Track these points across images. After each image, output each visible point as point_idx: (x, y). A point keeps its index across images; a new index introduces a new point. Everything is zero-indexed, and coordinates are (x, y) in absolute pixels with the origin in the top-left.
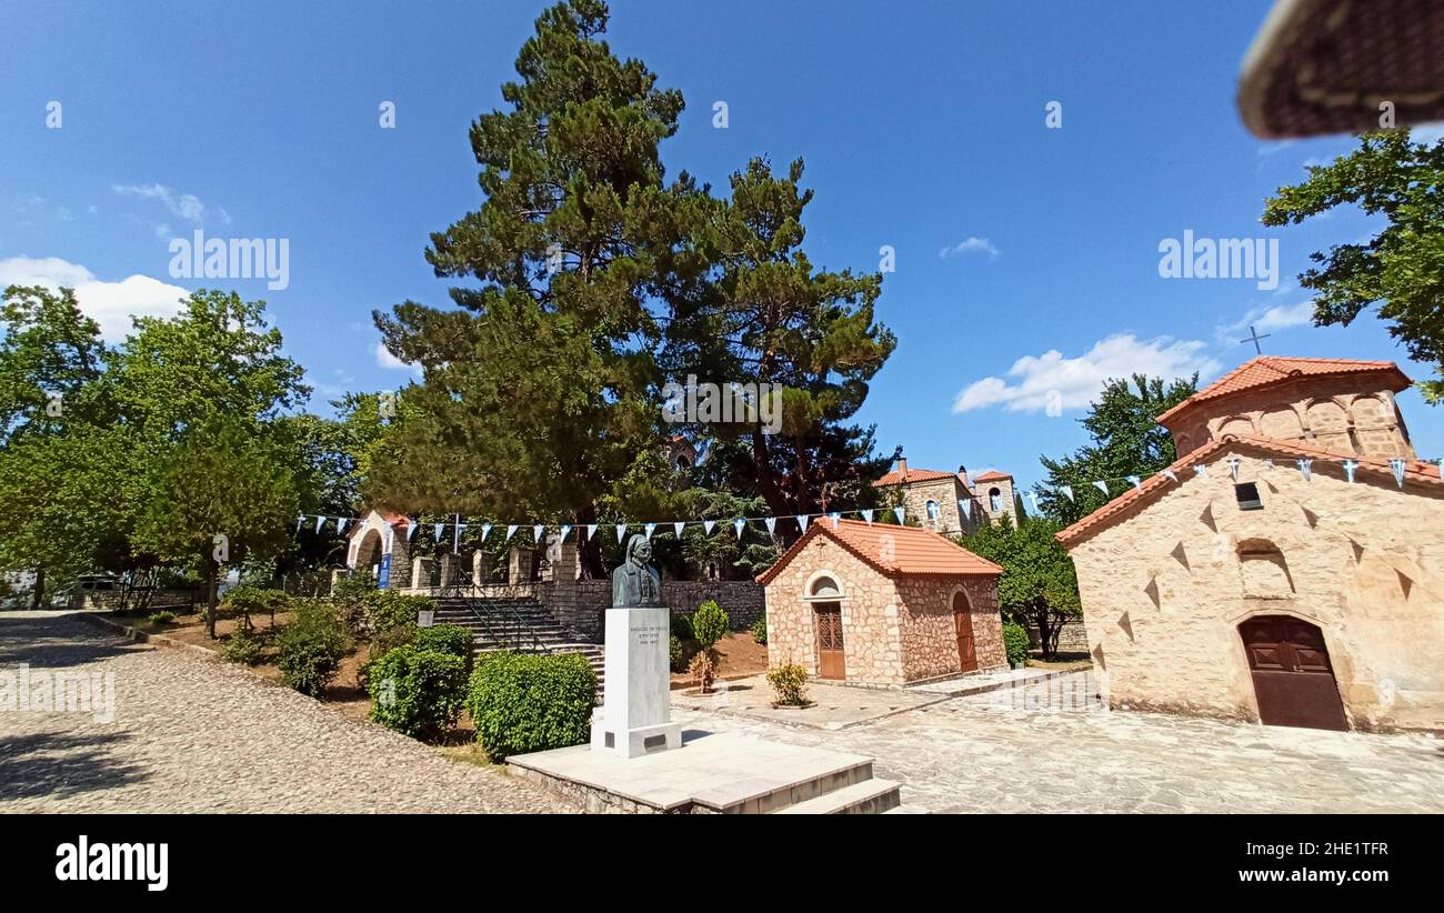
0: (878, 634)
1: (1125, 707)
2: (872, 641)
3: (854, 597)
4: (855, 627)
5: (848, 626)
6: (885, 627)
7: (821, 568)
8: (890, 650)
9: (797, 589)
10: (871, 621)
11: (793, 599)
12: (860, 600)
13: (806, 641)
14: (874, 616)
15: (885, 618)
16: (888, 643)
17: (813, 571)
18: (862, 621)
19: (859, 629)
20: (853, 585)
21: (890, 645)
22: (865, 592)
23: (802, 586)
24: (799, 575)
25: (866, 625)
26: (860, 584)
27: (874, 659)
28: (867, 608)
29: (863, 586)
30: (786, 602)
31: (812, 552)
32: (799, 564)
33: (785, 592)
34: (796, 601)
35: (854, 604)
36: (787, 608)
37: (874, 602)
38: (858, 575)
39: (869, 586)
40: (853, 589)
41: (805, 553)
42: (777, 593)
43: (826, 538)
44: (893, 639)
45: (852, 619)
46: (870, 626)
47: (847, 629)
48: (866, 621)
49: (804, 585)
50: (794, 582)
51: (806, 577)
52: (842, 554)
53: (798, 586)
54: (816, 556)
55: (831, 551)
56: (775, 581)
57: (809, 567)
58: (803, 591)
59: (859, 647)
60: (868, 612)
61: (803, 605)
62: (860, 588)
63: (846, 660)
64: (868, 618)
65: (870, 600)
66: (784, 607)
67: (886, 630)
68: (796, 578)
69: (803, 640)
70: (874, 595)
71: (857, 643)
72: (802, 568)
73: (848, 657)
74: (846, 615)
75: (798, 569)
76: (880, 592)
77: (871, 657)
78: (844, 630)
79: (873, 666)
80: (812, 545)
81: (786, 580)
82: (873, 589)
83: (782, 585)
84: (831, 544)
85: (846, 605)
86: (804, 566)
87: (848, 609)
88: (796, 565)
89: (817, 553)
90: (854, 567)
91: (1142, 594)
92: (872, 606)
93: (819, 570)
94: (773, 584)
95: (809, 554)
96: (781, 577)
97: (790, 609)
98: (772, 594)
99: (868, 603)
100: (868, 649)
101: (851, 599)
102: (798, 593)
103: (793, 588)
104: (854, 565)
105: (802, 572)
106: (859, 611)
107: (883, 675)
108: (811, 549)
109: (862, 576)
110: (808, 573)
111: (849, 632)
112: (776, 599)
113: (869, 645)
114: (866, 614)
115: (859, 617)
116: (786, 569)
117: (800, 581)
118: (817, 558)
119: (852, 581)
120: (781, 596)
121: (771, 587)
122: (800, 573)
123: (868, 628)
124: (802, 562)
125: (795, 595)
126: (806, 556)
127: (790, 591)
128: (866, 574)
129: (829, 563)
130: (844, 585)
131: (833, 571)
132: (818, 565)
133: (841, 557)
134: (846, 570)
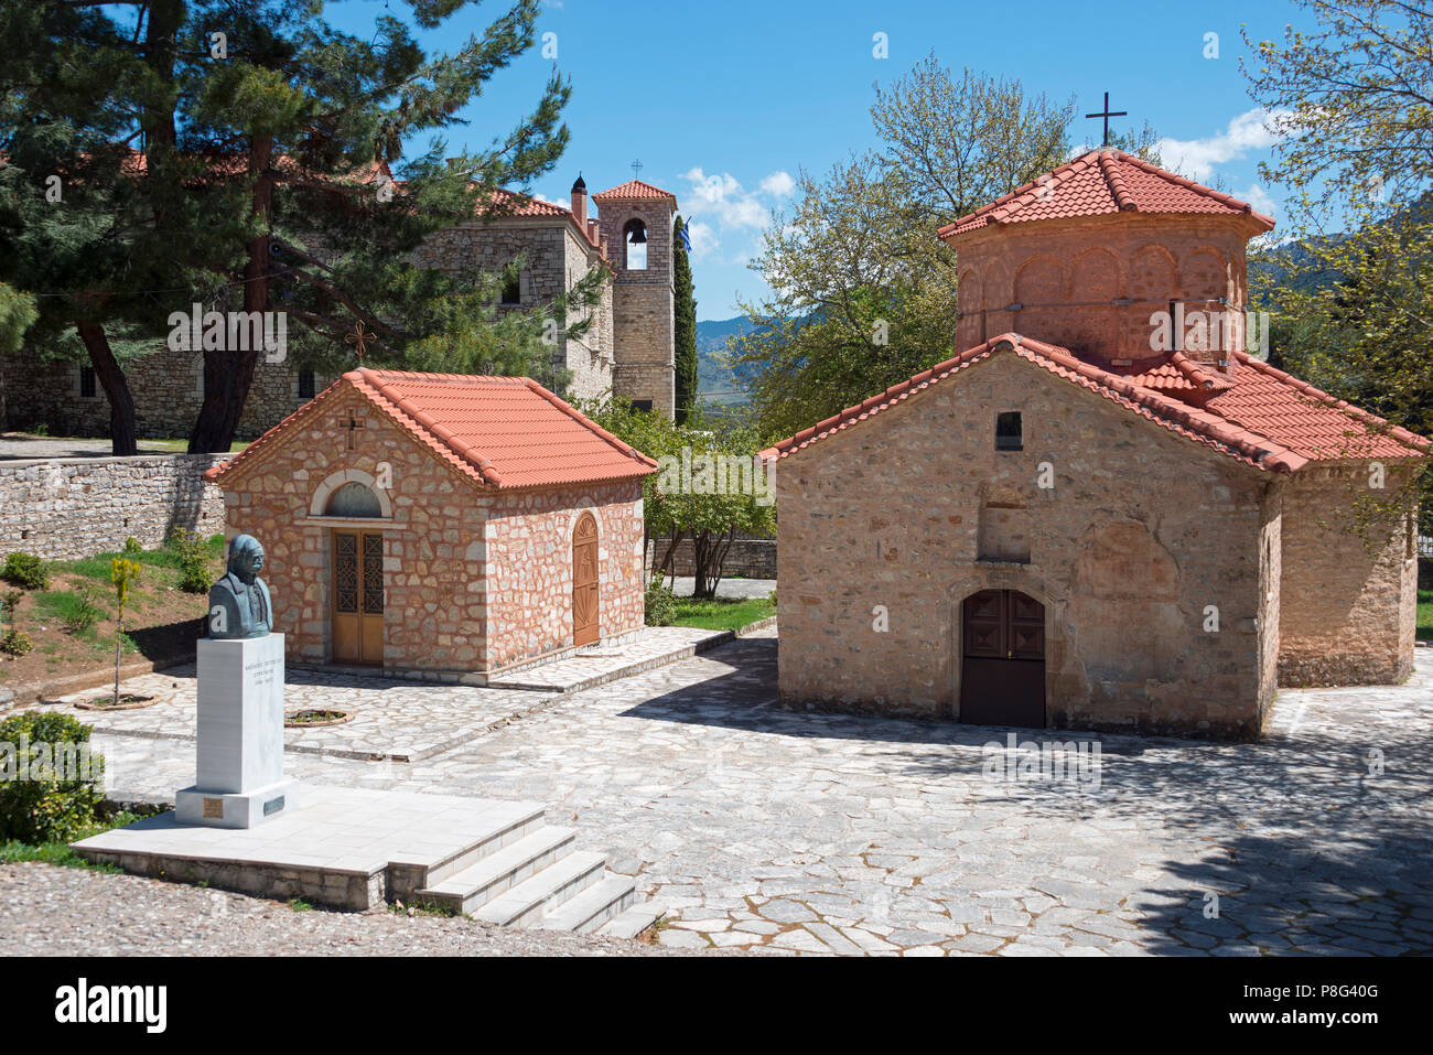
0: (449, 591)
1: (809, 706)
2: (438, 602)
3: (410, 523)
4: (408, 576)
5: (394, 574)
6: (464, 578)
7: (347, 466)
8: (470, 618)
9: (297, 502)
10: (436, 568)
11: (285, 519)
12: (421, 530)
13: (309, 596)
14: (447, 562)
15: (466, 563)
16: (467, 606)
17: (332, 469)
18: (422, 566)
19: (415, 580)
20: (409, 502)
21: (470, 610)
22: (431, 516)
23: (306, 497)
24: (301, 475)
25: (430, 574)
26: (424, 502)
27: (439, 633)
28: (434, 545)
29: (429, 505)
30: (270, 524)
31: (331, 434)
32: (301, 456)
33: (267, 504)
34: (291, 524)
35: (410, 536)
36: (271, 533)
37: (447, 535)
38: (421, 484)
39: (441, 508)
40: (410, 509)
41: (316, 435)
42: (251, 505)
43: (363, 412)
44: (476, 600)
45: (402, 562)
46: (436, 575)
47: (393, 580)
48: (429, 567)
49: (311, 495)
50: (290, 488)
51: (316, 480)
52: (393, 444)
53: (296, 494)
54: (339, 443)
55: (371, 437)
56: (248, 481)
57: (324, 463)
58: (308, 506)
59: (413, 610)
60: (435, 553)
61: (307, 531)
62: (423, 508)
63: (386, 632)
64: (433, 561)
65: (441, 531)
66: (265, 531)
67: (466, 585)
68: (293, 481)
69: (302, 594)
70: (449, 523)
71: (409, 605)
72: (309, 463)
73: (390, 626)
74: (391, 555)
75: (299, 465)
76: (459, 519)
77: (433, 628)
78: (387, 580)
79: (436, 644)
80: (333, 421)
81: (272, 483)
82: (447, 511)
83: (264, 492)
84: (372, 424)
85: (396, 540)
86: (313, 458)
87: (397, 548)
88: (296, 456)
89: (342, 438)
90: (415, 471)
91: (859, 553)
92: (443, 542)
93: (344, 468)
94: (243, 488)
95: (326, 437)
96: (262, 476)
97: (276, 537)
98: (240, 506)
99: (435, 536)
100: (429, 614)
101: (404, 527)
102: (298, 508)
103: (286, 500)
104: (415, 466)
105: (308, 470)
106: (417, 549)
107: (452, 658)
108: (330, 428)
109: (429, 488)
110: (320, 473)
111: (395, 585)
112: (247, 516)
113: (431, 607)
114: (430, 554)
115: (417, 559)
116: (274, 462)
117: (303, 487)
118: (341, 448)
119: (408, 495)
120: (260, 512)
121: (239, 493)
122: (303, 471)
123: (434, 579)
124: (308, 451)
125: (292, 512)
126: (318, 441)
127: (278, 503)
128: (438, 485)
129: (366, 458)
130: (392, 500)
131: (373, 474)
132: (342, 461)
133: (390, 449)
134: (397, 474)
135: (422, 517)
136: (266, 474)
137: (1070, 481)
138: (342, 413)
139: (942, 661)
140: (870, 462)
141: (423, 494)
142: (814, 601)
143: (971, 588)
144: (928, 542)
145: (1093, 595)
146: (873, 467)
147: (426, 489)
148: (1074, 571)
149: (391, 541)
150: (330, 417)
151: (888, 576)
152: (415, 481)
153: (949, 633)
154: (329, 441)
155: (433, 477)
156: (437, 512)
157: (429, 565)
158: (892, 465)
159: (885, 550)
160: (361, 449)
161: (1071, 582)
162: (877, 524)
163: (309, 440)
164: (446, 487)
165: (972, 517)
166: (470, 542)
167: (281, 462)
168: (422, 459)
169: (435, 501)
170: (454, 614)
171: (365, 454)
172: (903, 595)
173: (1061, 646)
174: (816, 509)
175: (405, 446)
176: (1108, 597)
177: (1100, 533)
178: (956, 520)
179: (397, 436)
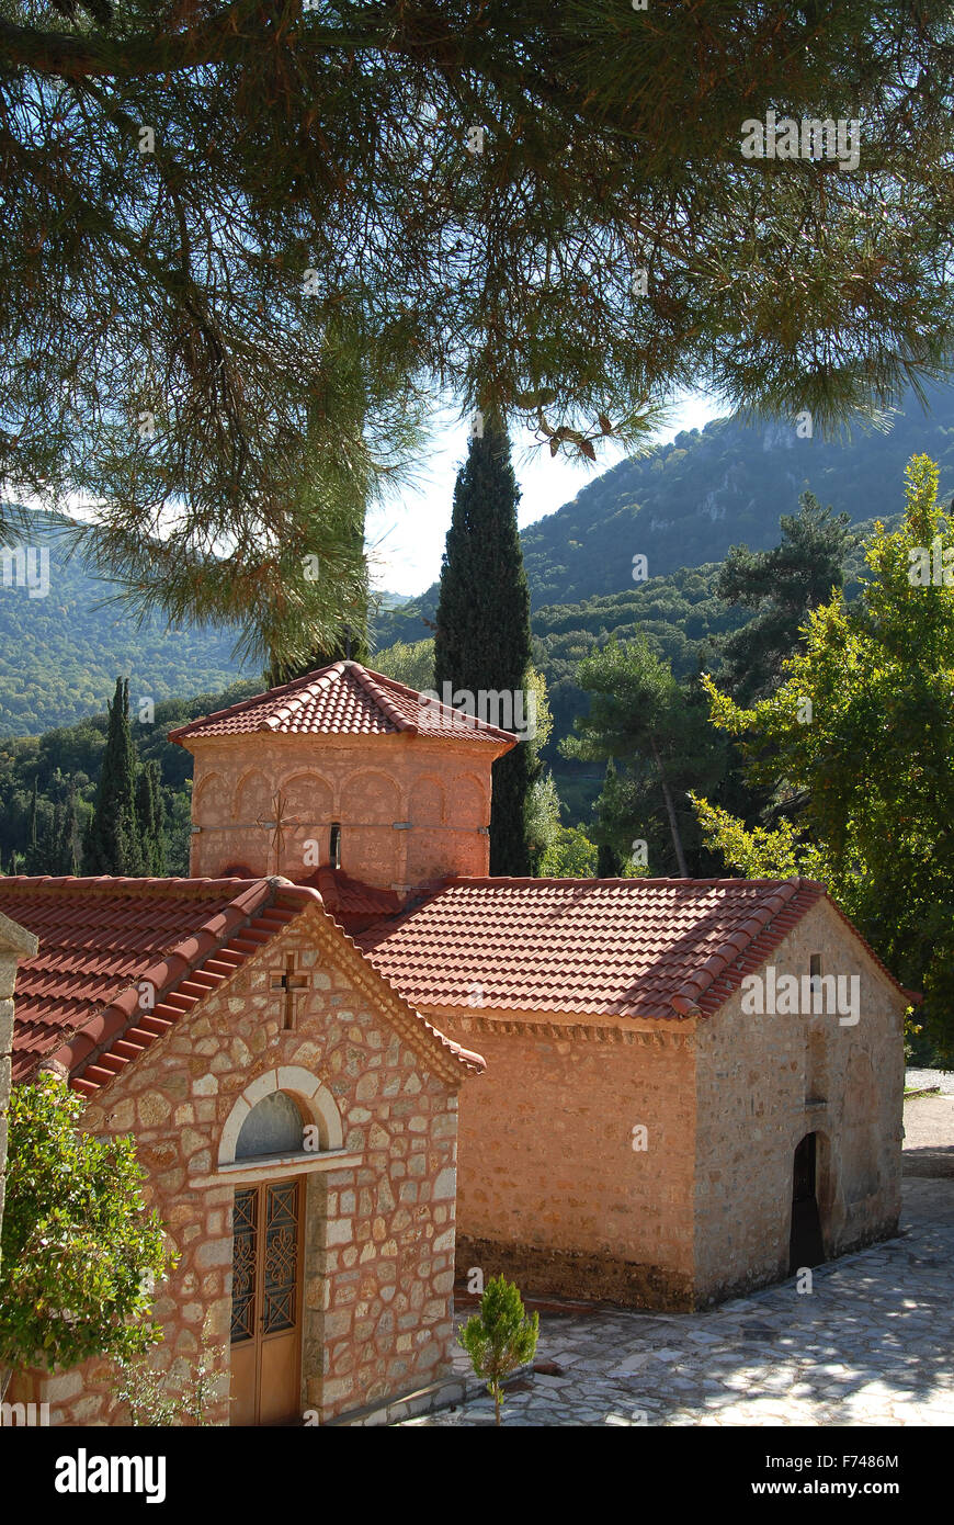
0: (409, 1259)
2: (397, 1281)
3: (367, 1154)
4: (361, 1247)
5: (341, 1249)
6: (430, 1231)
7: (279, 1059)
8: (437, 1295)
9: (195, 1141)
10: (397, 1225)
11: (172, 1180)
12: (381, 1163)
13: (207, 1329)
14: (410, 1209)
15: (432, 1206)
16: (431, 1277)
17: (255, 1071)
18: (380, 1226)
19: (369, 1253)
20: (366, 1116)
21: (436, 1282)
22: (392, 1137)
23: (211, 1129)
24: (205, 1086)
25: (389, 1237)
26: (385, 1114)
27: (397, 1333)
28: (395, 1186)
29: (391, 1117)
31: (259, 1001)
32: (208, 1047)
34: (184, 1189)
35: (366, 1176)
37: (413, 1165)
38: (382, 1082)
39: (405, 1120)
40: (366, 1128)
41: (236, 1005)
43: (308, 959)
44: (444, 1262)
45: (354, 1226)
46: (397, 1237)
47: (339, 1261)
48: (388, 1226)
49: (220, 1124)
50: (185, 1115)
51: (230, 1094)
52: (348, 1016)
53: (196, 1126)
54: (271, 1018)
55: (318, 1004)
56: (109, 1110)
57: (245, 1060)
58: (214, 1148)
59: (365, 1306)
60: (396, 1198)
61: (211, 1198)
62: (384, 1124)
63: (328, 1356)
64: (393, 1213)
65: (404, 1160)
67: (431, 1242)
68: (190, 1098)
69: (197, 1328)
70: (415, 1143)
71: (360, 1296)
72: (220, 1062)
73: (334, 1345)
74: (338, 1216)
75: (200, 1065)
76: (427, 1135)
77: (392, 1327)
78: (331, 1262)
79: (394, 1352)
80: (263, 977)
81: (152, 1109)
82: (412, 1126)
83: (137, 1129)
84: (322, 980)
85: (347, 1187)
86: (228, 1050)
87: (347, 1200)
88: (198, 1049)
89: (275, 1008)
90: (376, 1061)
91: (742, 1112)
92: (406, 1177)
93: (276, 1066)
95: (250, 1008)
96: (135, 1095)
99: (398, 1170)
100: (386, 1305)
101: (358, 1161)
102: (196, 1153)
103: (177, 1140)
104: (376, 1052)
105: (218, 1075)
106: (374, 1196)
107: (413, 1370)
108: (257, 992)
109: (390, 1090)
110: (240, 1079)
111: (341, 1267)
113: (388, 1293)
114: (392, 1203)
115: (373, 1216)
116: (157, 1063)
117: (207, 1111)
118: (273, 1028)
119: (364, 1105)
122: (210, 1076)
123: (393, 1245)
124: (220, 1038)
125: (184, 1164)
126: (238, 1017)
127: (162, 1149)
128: (404, 1082)
129: (308, 1045)
130: (344, 1117)
131: (318, 1072)
132: (273, 1051)
133: (345, 1025)
134: (352, 1070)
135: (383, 1139)
136: (143, 1091)
138: (277, 963)
141: (384, 1100)
142: (717, 1175)
143: (801, 1133)
144: (781, 1092)
145: (849, 1124)
147: (387, 1091)
148: (843, 1103)
149: (340, 1190)
150: (259, 969)
151: (758, 1134)
152: (373, 1078)
153: (789, 1185)
154: (254, 1017)
155: (398, 1069)
156: (401, 1128)
157: (389, 1218)
159: (757, 1105)
160: (304, 1027)
161: (842, 1116)
162: (752, 1079)
163: (223, 1015)
164: (413, 1084)
165: (802, 1061)
166: (440, 1170)
167: (170, 1062)
168: (385, 1040)
169: (398, 1111)
170: (418, 1293)
171: (308, 1037)
172: (766, 1153)
173: (835, 1179)
175: (365, 1018)
176: (855, 1125)
178: (794, 1066)
179: (355, 1001)
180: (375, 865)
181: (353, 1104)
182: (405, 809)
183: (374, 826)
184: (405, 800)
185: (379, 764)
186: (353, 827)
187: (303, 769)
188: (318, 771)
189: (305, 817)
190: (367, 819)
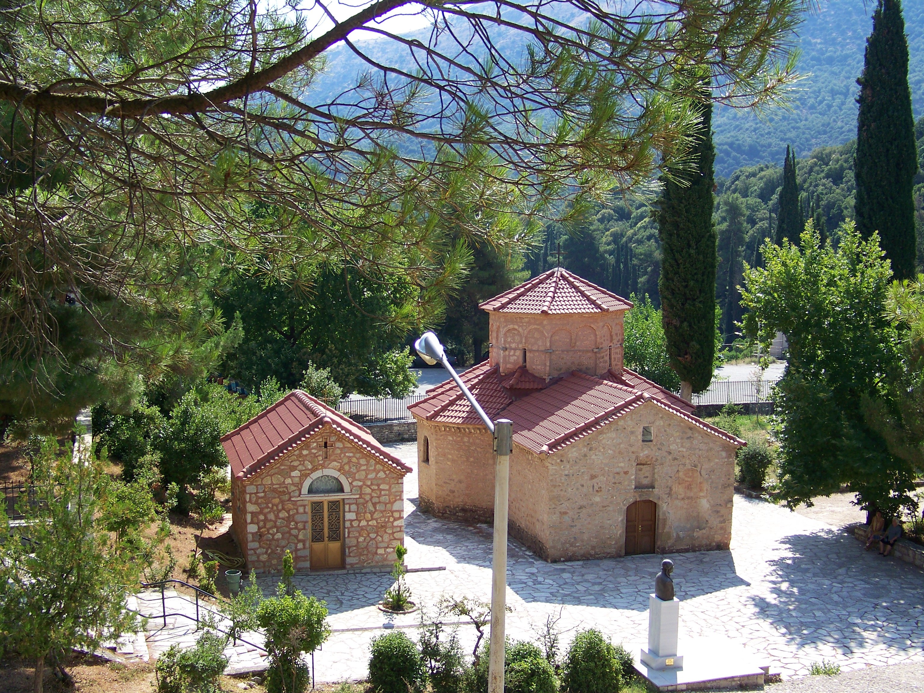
0: (383, 527)
1: (562, 559)
2: (377, 532)
3: (361, 494)
4: (360, 521)
5: (352, 521)
6: (391, 519)
7: (323, 467)
8: (395, 539)
9: (293, 488)
10: (376, 516)
11: (287, 497)
12: (368, 497)
13: (301, 537)
14: (382, 512)
15: (392, 512)
16: (393, 533)
17: (314, 470)
18: (368, 516)
19: (363, 523)
20: (360, 483)
21: (395, 535)
22: (373, 490)
23: (298, 485)
24: (295, 473)
25: (372, 519)
26: (369, 483)
27: (377, 548)
28: (374, 505)
29: (372, 484)
30: (277, 501)
31: (314, 451)
32: (296, 463)
33: (274, 490)
34: (289, 500)
35: (361, 501)
36: (277, 506)
37: (382, 499)
38: (367, 475)
39: (378, 485)
40: (361, 487)
41: (305, 452)
42: (264, 492)
43: (333, 439)
44: (398, 529)
45: (356, 515)
46: (376, 520)
47: (351, 524)
48: (372, 516)
49: (302, 484)
50: (288, 481)
51: (304, 476)
52: (351, 455)
53: (293, 484)
54: (319, 456)
55: (338, 451)
56: (262, 479)
57: (310, 467)
58: (300, 490)
59: (363, 538)
60: (375, 508)
61: (299, 503)
62: (368, 486)
63: (347, 550)
64: (374, 512)
65: (379, 497)
66: (273, 505)
67: (392, 523)
68: (290, 477)
69: (296, 537)
70: (383, 492)
71: (360, 535)
72: (300, 467)
73: (349, 548)
74: (350, 511)
75: (294, 468)
76: (389, 490)
77: (374, 546)
78: (348, 524)
79: (376, 553)
80: (315, 444)
81: (277, 479)
82: (382, 487)
83: (272, 484)
84: (339, 445)
85: (353, 504)
86: (303, 464)
87: (354, 507)
88: (293, 464)
89: (321, 453)
90: (364, 468)
91: (585, 490)
92: (379, 502)
93: (322, 469)
94: (259, 483)
95: (311, 453)
96: (271, 476)
97: (280, 507)
98: (257, 493)
99: (375, 500)
100: (372, 539)
101: (358, 496)
102: (293, 491)
103: (287, 488)
104: (364, 465)
105: (300, 471)
106: (365, 507)
107: (385, 559)
108: (313, 448)
109: (371, 476)
110: (308, 472)
111: (352, 526)
112: (262, 498)
113: (373, 536)
114: (373, 510)
115: (365, 512)
116: (278, 467)
117: (297, 480)
118: (320, 458)
119: (359, 480)
120: (269, 495)
121: (257, 486)
122: (297, 471)
123: (375, 522)
124: (300, 461)
125: (290, 493)
126: (306, 455)
127: (281, 490)
128: (377, 474)
129: (335, 463)
130: (351, 484)
131: (339, 470)
132: (321, 465)
133: (349, 457)
134: (354, 470)
135: (368, 490)
136: (274, 474)
137: (670, 453)
138: (320, 440)
139: (619, 532)
140: (590, 450)
141: (368, 479)
142: (565, 513)
143: (632, 500)
144: (615, 483)
145: (677, 498)
146: (591, 452)
147: (369, 476)
148: (671, 489)
149: (350, 504)
150: (313, 442)
151: (597, 499)
152: (364, 473)
153: (622, 520)
154: (313, 455)
155: (375, 470)
156: (376, 488)
157: (372, 514)
158: (600, 451)
159: (596, 488)
160: (332, 458)
161: (669, 494)
162: (593, 477)
163: (300, 455)
164: (381, 475)
165: (633, 471)
166: (395, 501)
167: (282, 468)
168: (368, 462)
169: (375, 482)
170: (386, 538)
171: (335, 460)
172: (603, 507)
173: (665, 520)
174: (566, 472)
175: (358, 455)
176: (683, 499)
177: (681, 474)
178: (626, 473)
179: (354, 450)
180: (539, 367)
181: (355, 479)
182: (548, 344)
183: (538, 351)
184: (548, 340)
185: (538, 325)
186: (531, 351)
187: (511, 326)
188: (516, 327)
189: (513, 346)
190: (535, 348)
